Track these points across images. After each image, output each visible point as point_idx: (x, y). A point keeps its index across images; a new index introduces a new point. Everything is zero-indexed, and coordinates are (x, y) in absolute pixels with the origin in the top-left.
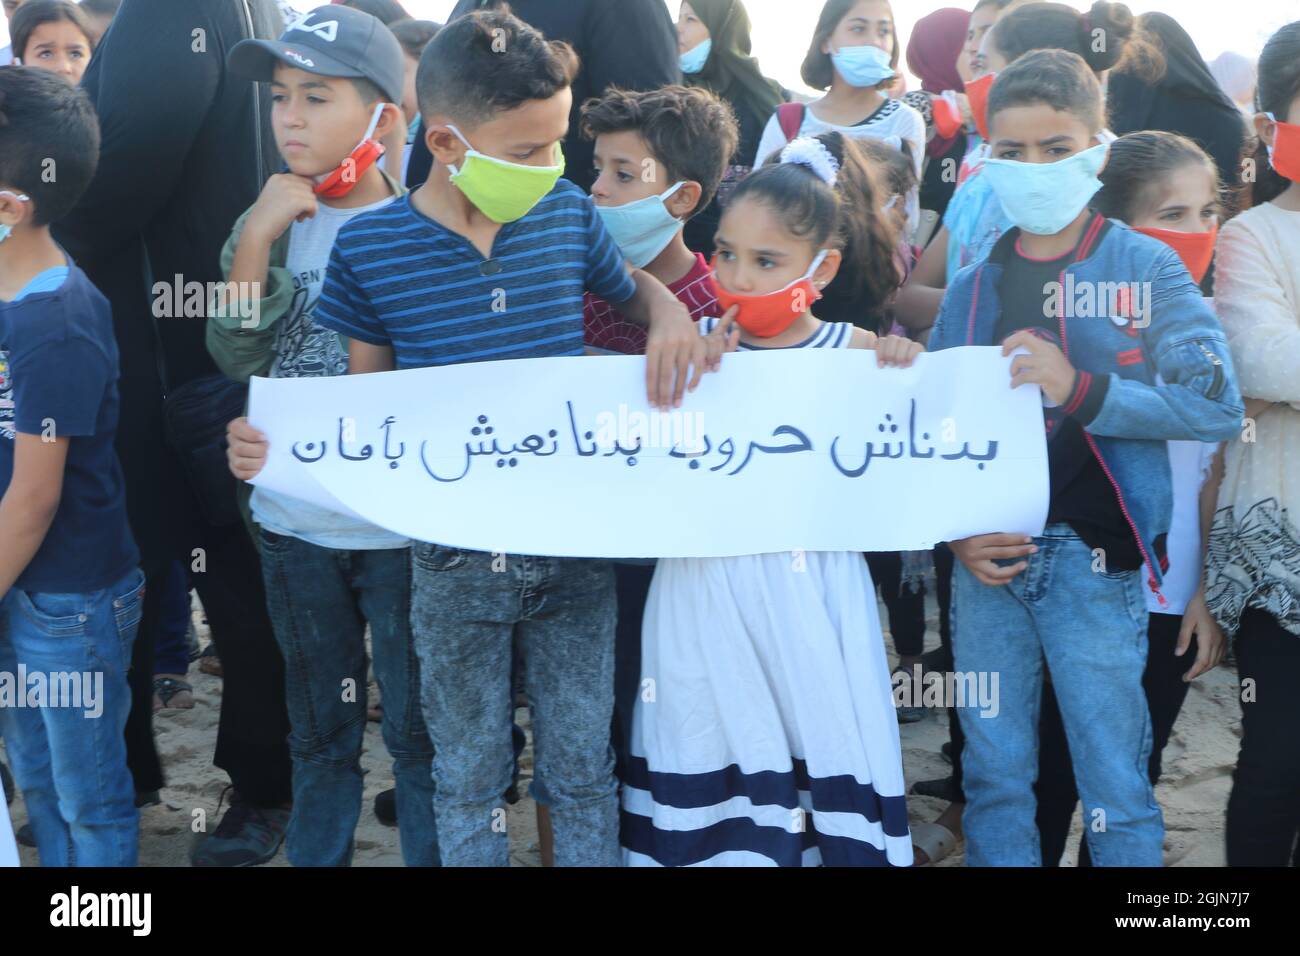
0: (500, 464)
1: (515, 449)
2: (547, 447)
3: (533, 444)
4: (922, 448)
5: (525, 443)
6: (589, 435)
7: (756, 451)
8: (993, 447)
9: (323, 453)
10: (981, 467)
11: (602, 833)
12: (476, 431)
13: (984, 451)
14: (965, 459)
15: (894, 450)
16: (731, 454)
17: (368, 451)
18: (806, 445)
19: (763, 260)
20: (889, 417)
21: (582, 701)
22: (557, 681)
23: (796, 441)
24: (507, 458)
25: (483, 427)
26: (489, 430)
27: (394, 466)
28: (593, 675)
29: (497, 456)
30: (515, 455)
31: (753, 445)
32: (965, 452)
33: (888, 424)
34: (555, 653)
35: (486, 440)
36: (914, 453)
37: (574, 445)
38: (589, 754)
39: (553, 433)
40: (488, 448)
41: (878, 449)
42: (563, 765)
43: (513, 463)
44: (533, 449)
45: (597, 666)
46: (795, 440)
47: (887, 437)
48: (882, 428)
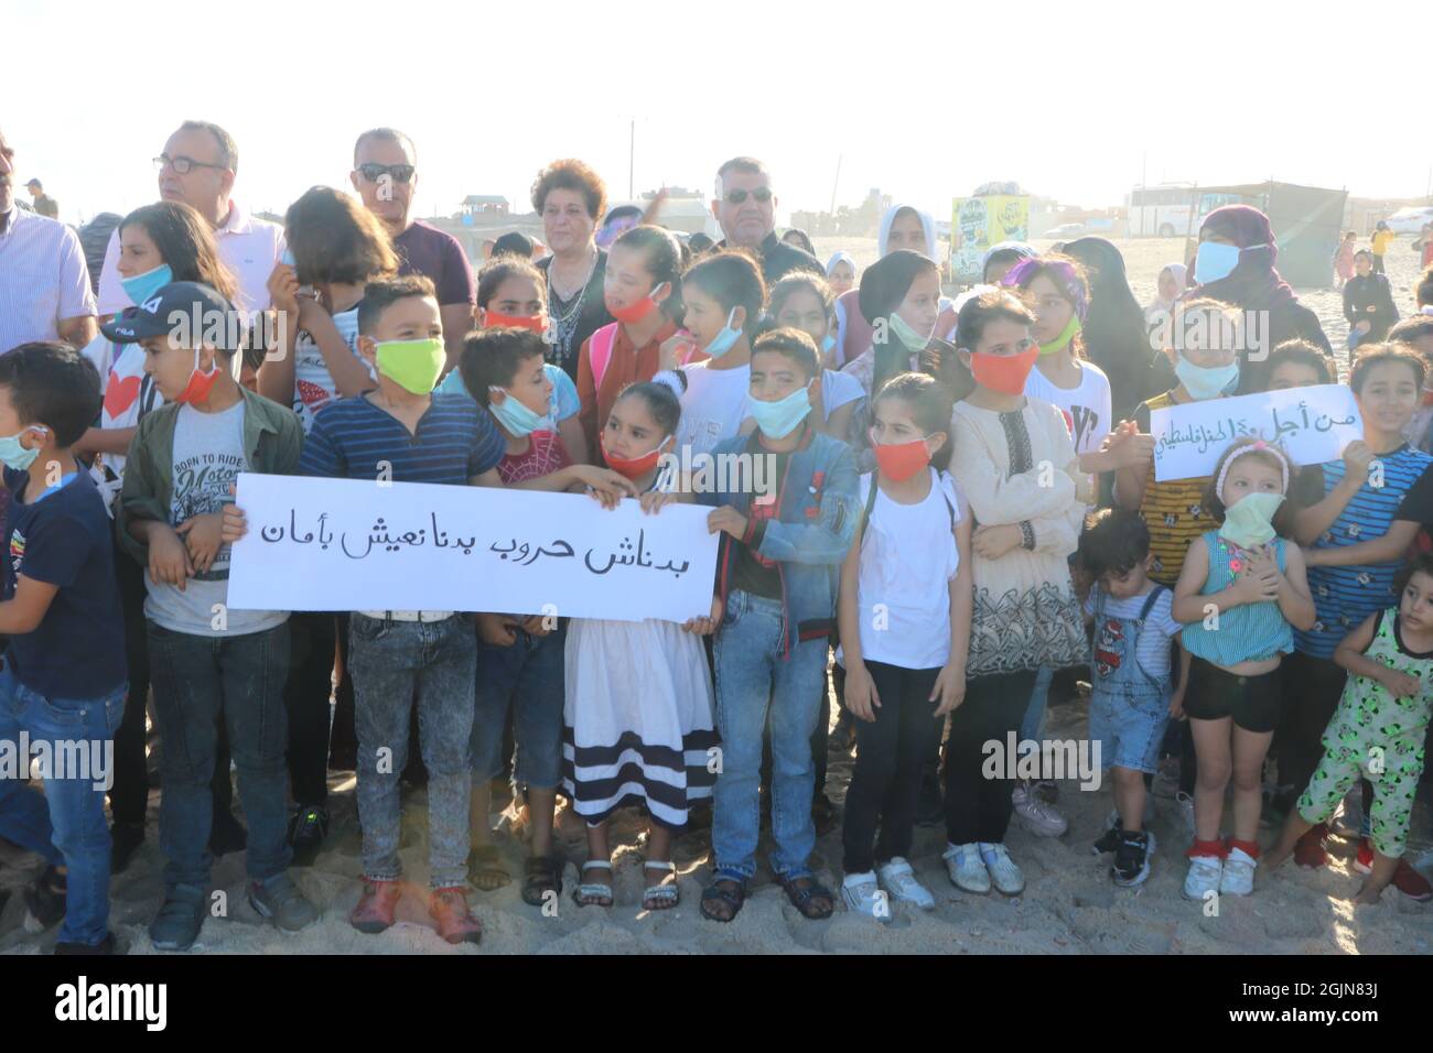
0: (389, 549)
1: (398, 539)
2: (418, 540)
3: (410, 538)
4: (645, 560)
5: (405, 537)
6: (444, 534)
7: (541, 553)
8: (685, 566)
9: (281, 537)
10: (677, 576)
11: (463, 798)
12: (376, 528)
13: (680, 567)
14: (669, 570)
15: (628, 560)
16: (526, 553)
17: (310, 537)
18: (571, 553)
19: (636, 432)
20: (627, 540)
21: (456, 715)
22: (440, 702)
23: (565, 550)
24: (393, 546)
25: (381, 526)
26: (384, 528)
27: (325, 547)
28: (462, 699)
29: (387, 544)
30: (398, 544)
31: (539, 549)
32: (670, 565)
33: (626, 544)
34: (441, 686)
35: (382, 534)
36: (639, 563)
37: (434, 540)
38: (459, 748)
39: (422, 532)
40: (382, 538)
41: (618, 559)
42: (442, 755)
43: (396, 548)
44: (410, 541)
45: (466, 693)
46: (563, 549)
47: (625, 552)
48: (622, 546)
